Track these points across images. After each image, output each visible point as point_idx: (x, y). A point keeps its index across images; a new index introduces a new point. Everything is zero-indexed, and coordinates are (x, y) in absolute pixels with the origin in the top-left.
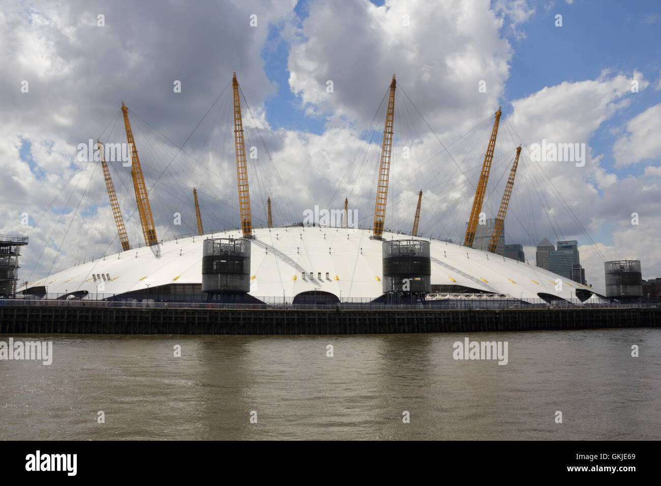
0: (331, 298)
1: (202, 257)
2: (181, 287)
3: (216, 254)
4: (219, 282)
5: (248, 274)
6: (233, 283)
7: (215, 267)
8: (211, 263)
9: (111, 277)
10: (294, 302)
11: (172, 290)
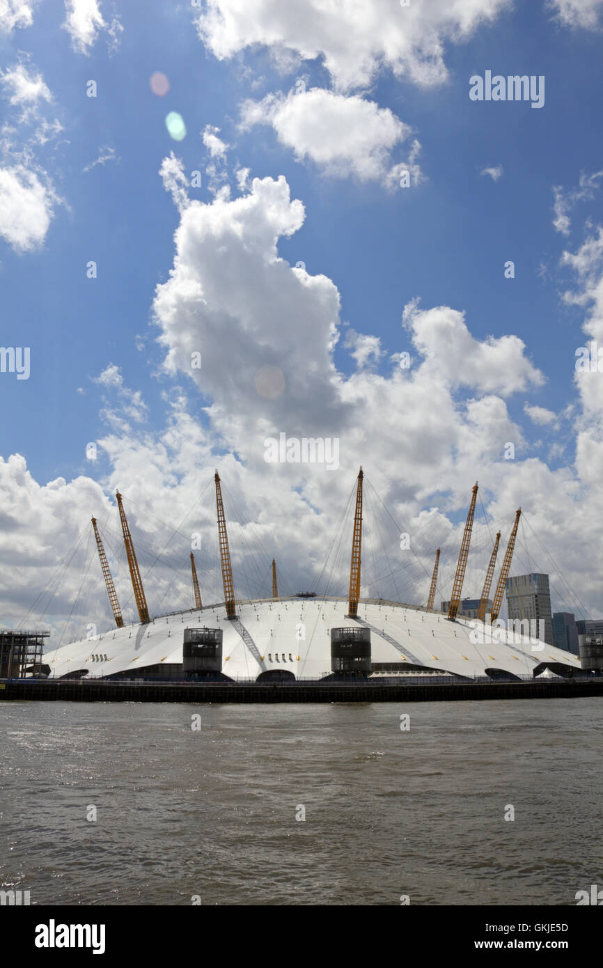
0: (289, 675)
1: (183, 643)
2: (168, 666)
3: (194, 641)
4: (197, 663)
5: (220, 657)
6: (208, 664)
7: (193, 652)
8: (190, 649)
9: (108, 657)
10: (257, 680)
11: (160, 670)
